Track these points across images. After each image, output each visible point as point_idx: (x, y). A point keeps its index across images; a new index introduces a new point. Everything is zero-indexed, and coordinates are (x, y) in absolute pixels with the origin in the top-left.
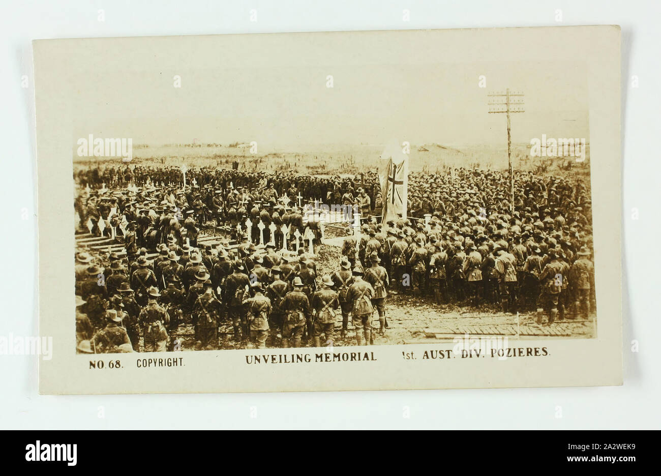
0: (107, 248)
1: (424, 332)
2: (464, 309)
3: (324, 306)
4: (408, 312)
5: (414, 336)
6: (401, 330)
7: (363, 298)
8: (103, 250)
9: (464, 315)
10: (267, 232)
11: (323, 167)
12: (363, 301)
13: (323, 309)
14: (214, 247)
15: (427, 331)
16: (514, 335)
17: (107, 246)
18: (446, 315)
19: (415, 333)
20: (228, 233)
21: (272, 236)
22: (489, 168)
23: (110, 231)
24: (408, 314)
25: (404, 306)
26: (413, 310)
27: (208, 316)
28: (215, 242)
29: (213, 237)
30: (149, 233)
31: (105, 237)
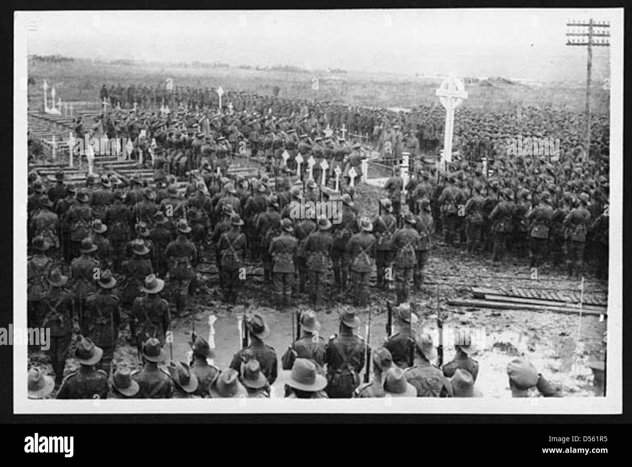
0: (133, 173)
1: (471, 291)
2: (521, 269)
3: (360, 252)
4: (455, 267)
5: (460, 294)
6: (445, 287)
7: (409, 247)
8: (128, 175)
9: (519, 276)
10: (305, 165)
11: (372, 98)
12: (408, 250)
13: (360, 255)
14: (246, 178)
15: (475, 290)
16: (576, 303)
17: (132, 171)
18: (498, 274)
19: (461, 291)
20: (262, 164)
21: (310, 171)
22: (563, 108)
23: (138, 153)
24: (454, 270)
25: (451, 260)
26: (461, 266)
27: (235, 254)
28: (247, 174)
29: (246, 168)
30: (179, 159)
31: (132, 161)
